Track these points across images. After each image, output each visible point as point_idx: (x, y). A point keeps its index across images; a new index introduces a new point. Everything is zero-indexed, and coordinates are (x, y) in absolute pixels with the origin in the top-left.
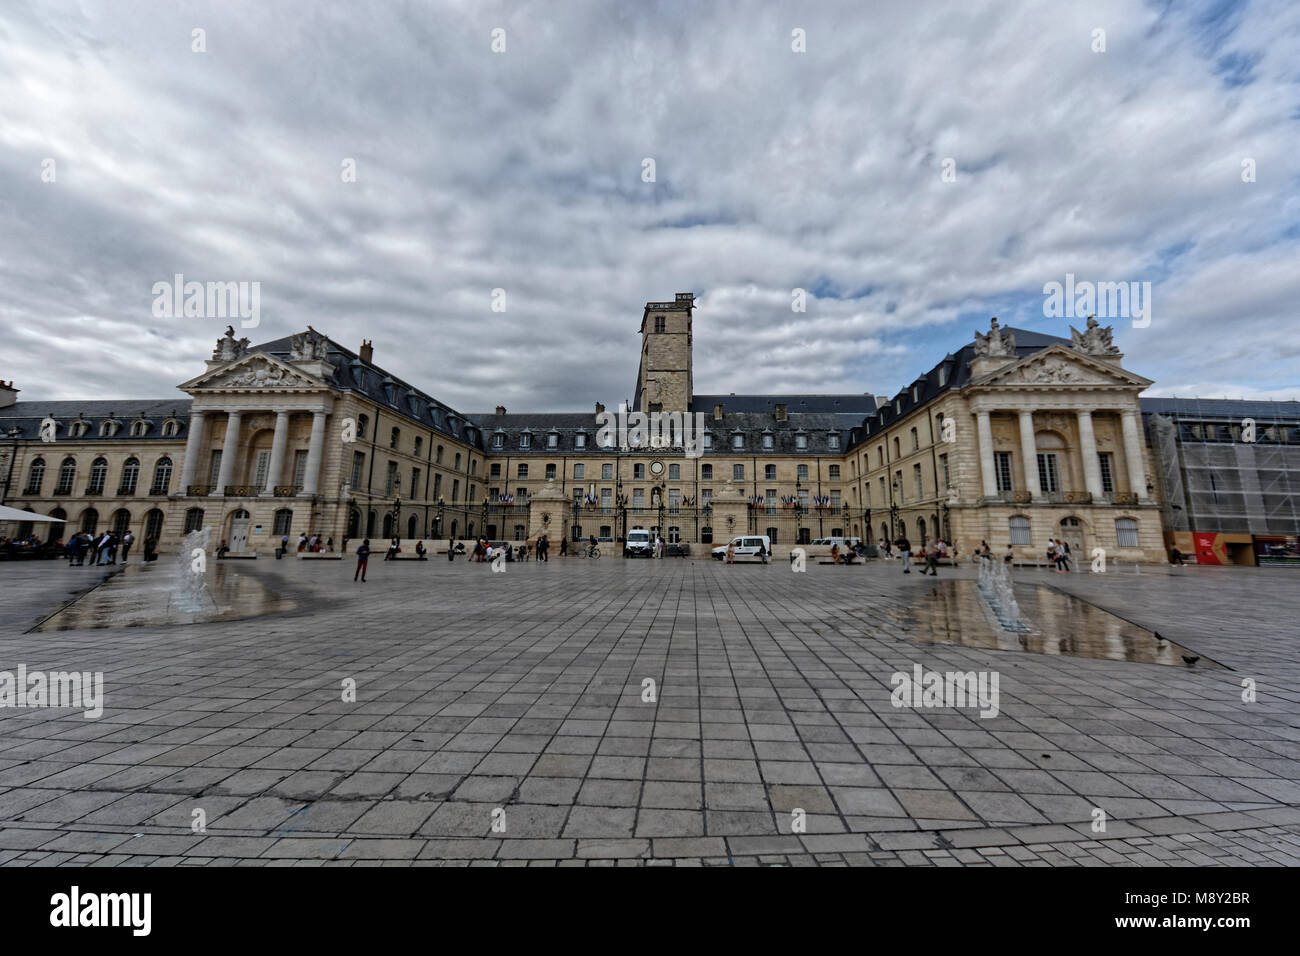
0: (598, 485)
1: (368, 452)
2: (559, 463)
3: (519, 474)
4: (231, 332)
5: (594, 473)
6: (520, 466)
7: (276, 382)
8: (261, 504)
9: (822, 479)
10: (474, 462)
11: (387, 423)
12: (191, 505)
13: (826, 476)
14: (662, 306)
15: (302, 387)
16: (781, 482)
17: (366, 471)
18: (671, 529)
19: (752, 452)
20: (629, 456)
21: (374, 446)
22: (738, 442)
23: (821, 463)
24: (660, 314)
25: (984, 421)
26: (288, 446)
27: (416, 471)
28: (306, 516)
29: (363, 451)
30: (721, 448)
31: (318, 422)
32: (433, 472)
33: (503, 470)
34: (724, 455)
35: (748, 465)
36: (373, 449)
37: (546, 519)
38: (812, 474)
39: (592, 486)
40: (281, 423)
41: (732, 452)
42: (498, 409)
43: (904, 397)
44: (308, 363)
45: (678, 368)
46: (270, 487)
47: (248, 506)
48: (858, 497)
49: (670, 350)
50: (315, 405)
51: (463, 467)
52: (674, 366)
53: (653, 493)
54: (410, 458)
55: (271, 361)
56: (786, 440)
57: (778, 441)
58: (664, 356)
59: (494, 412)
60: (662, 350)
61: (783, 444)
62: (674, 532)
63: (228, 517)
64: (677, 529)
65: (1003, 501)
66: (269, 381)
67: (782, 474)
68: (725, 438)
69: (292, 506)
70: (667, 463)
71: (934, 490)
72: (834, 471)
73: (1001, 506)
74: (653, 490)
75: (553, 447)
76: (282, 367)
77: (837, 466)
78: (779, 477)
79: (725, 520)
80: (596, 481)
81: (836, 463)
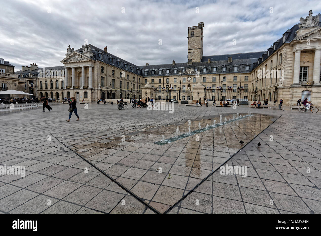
0: (173, 84)
1: (105, 77)
2: (162, 78)
3: (152, 82)
4: (69, 47)
5: (172, 81)
6: (152, 79)
7: (80, 59)
8: (81, 90)
9: (242, 81)
10: (140, 79)
11: (110, 69)
12: (68, 91)
13: (243, 79)
14: (193, 28)
15: (86, 60)
16: (228, 82)
17: (105, 82)
18: (183, 96)
19: (219, 73)
20: (181, 76)
21: (107, 75)
22: (215, 70)
23: (242, 75)
24: (192, 31)
25: (298, 54)
26: (86, 76)
27: (121, 82)
28: (90, 93)
29: (104, 77)
30: (209, 72)
31: (90, 69)
32: (126, 82)
33: (148, 81)
34: (209, 74)
35: (217, 77)
36: (107, 76)
37: (146, 93)
38: (239, 79)
39: (171, 85)
40: (83, 70)
41: (212, 73)
42: (147, 64)
43: (270, 50)
44: (86, 53)
45: (198, 48)
46: (82, 86)
47: (79, 91)
48: (253, 86)
49: (195, 42)
50: (89, 64)
51: (136, 80)
52: (196, 47)
53: (188, 86)
54: (119, 78)
55: (78, 53)
56: (231, 68)
57: (228, 69)
58: (193, 44)
59: (146, 65)
60: (193, 42)
61: (229, 70)
62: (189, 97)
63: (75, 94)
64: (190, 96)
65: (301, 85)
66: (79, 59)
67: (229, 79)
68: (210, 69)
69: (87, 91)
70: (192, 77)
71: (275, 82)
72: (246, 78)
73: (299, 87)
74: (188, 85)
75: (161, 74)
76: (81, 55)
77: (248, 76)
78: (227, 81)
79: (197, 93)
80: (172, 83)
81: (248, 75)
